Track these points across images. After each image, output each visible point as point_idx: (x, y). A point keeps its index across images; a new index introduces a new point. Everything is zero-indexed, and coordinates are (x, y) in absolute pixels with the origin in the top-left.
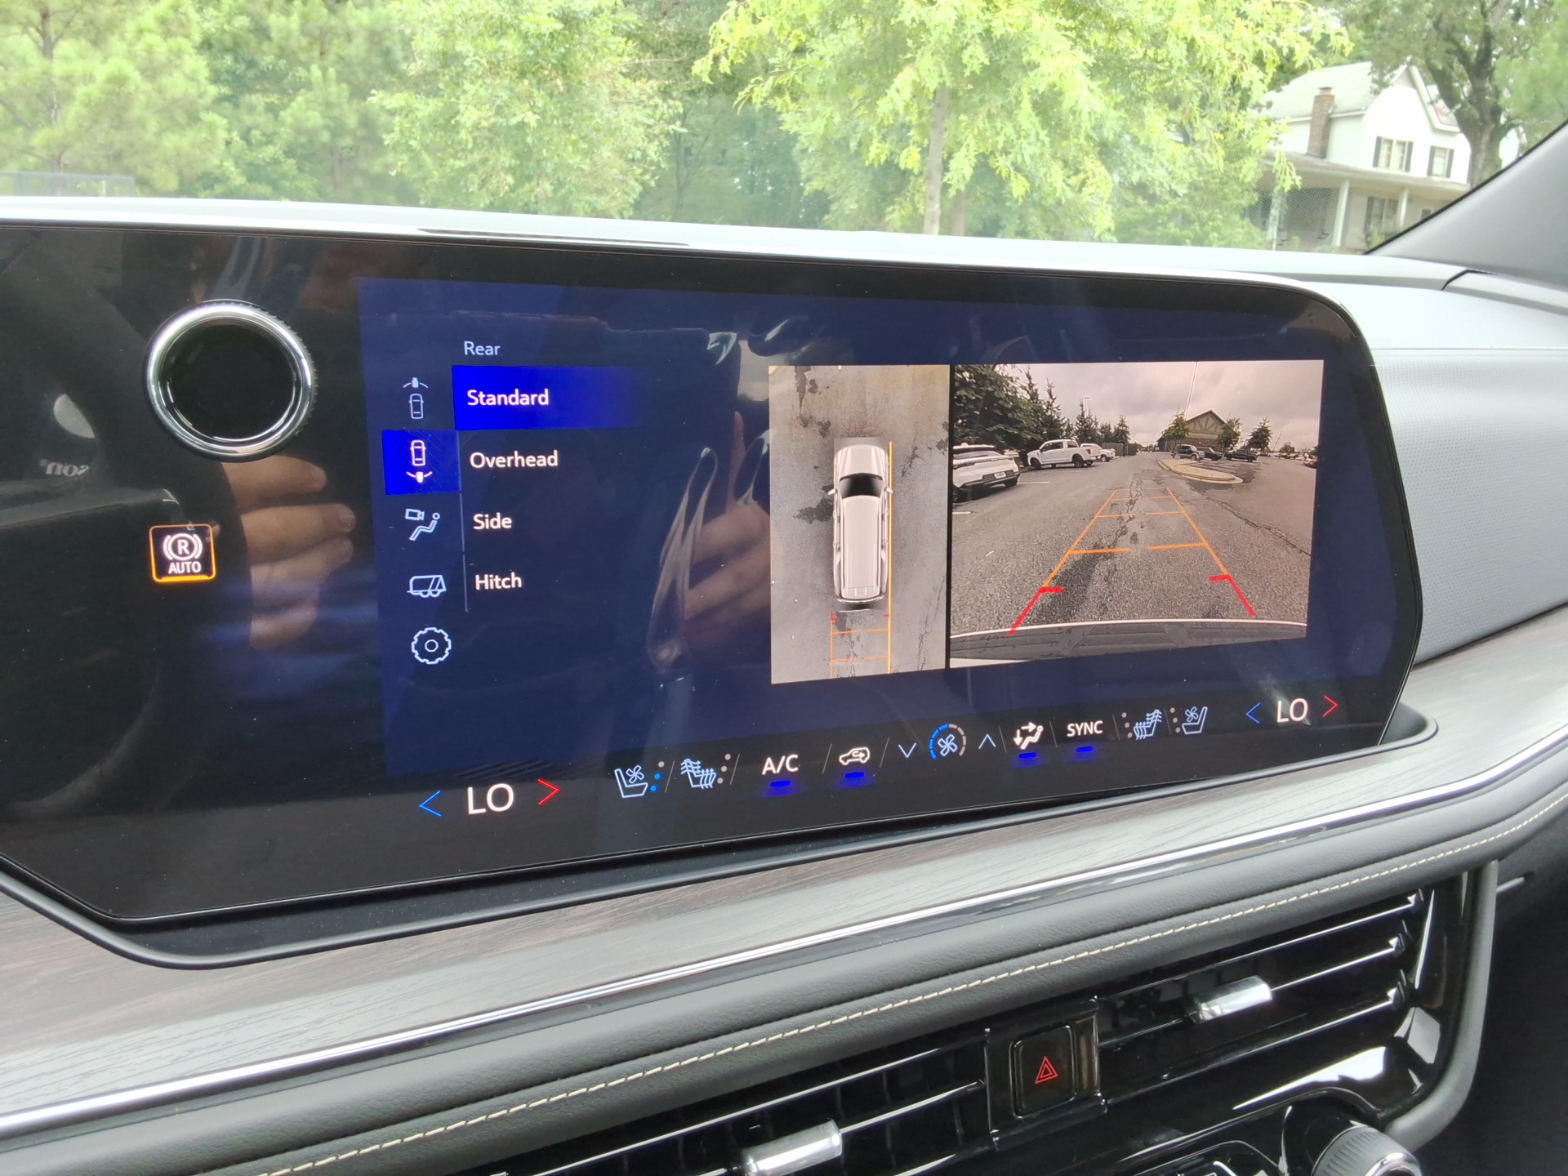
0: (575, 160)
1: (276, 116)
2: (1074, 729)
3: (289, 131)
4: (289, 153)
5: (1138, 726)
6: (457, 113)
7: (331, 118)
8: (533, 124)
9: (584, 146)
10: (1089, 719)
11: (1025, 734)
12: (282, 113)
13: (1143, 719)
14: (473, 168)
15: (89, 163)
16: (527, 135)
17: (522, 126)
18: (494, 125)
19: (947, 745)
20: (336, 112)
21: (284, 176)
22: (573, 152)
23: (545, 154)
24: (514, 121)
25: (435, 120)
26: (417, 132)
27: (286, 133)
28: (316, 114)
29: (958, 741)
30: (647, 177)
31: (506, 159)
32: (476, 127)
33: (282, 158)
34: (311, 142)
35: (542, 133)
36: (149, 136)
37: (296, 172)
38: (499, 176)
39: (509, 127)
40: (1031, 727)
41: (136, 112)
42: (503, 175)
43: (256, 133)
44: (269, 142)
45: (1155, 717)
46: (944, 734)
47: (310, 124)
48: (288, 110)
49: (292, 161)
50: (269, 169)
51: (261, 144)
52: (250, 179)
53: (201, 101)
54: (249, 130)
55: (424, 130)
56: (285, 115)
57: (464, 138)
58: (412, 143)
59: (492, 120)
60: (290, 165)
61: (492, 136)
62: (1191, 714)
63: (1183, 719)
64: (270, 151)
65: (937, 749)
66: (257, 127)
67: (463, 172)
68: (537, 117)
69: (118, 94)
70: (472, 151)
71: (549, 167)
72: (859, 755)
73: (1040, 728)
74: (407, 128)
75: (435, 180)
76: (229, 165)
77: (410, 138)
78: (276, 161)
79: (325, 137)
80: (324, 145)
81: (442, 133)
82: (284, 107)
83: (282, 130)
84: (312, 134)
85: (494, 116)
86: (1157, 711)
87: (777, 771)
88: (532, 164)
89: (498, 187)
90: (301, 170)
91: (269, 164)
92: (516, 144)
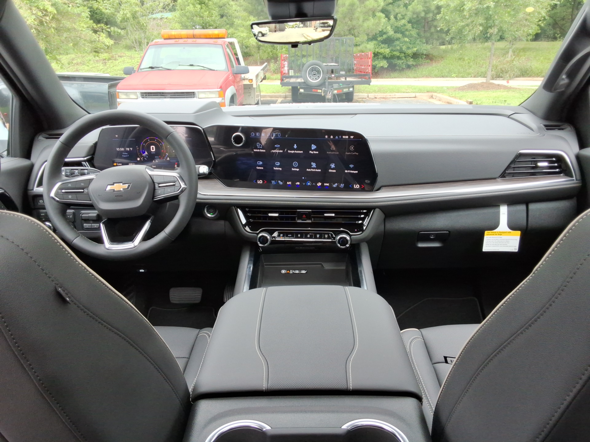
0: (507, 19)
1: (407, 8)
2: (325, 184)
3: (410, 13)
4: (409, 22)
5: (334, 185)
6: (464, 5)
7: (426, 7)
8: (492, 6)
9: (512, 13)
10: (327, 183)
11: (319, 184)
12: (409, 7)
13: (335, 184)
14: (468, 25)
15: (342, 33)
16: (490, 11)
17: (488, 7)
18: (478, 8)
19: (309, 184)
20: (428, 5)
21: (407, 30)
22: (508, 16)
23: (496, 18)
24: (485, 6)
25: (457, 8)
26: (449, 13)
27: (409, 15)
28: (421, 6)
29: (310, 183)
30: (540, 22)
31: (481, 20)
32: (470, 9)
33: (407, 24)
34: (417, 17)
35: (496, 9)
36: (360, 22)
37: (411, 28)
38: (477, 27)
39: (483, 9)
40: (319, 183)
41: (357, 15)
42: (478, 27)
43: (399, 15)
44: (404, 18)
45: (336, 184)
46: (309, 182)
47: (418, 10)
48: (411, 6)
49: (410, 24)
50: (402, 28)
51: (401, 19)
52: (395, 32)
53: (378, 8)
54: (397, 14)
55: (452, 12)
56: (410, 7)
57: (465, 14)
58: (447, 17)
59: (477, 6)
60: (409, 26)
61: (477, 12)
62: (341, 185)
63: (340, 185)
64: (403, 22)
65: (308, 184)
66: (400, 13)
67: (463, 27)
68: (494, 4)
69: (352, 9)
70: (468, 19)
71: (497, 22)
72: (298, 183)
73: (321, 184)
74: (446, 12)
75: (453, 30)
76: (389, 28)
77: (446, 15)
78: (405, 25)
79: (423, 14)
80: (422, 17)
81: (459, 13)
82: (410, 4)
83: (408, 13)
84: (418, 14)
85: (478, 5)
86: (337, 184)
87: (289, 184)
88: (491, 22)
89: (476, 32)
90: (413, 28)
91: (402, 26)
92: (485, 14)
